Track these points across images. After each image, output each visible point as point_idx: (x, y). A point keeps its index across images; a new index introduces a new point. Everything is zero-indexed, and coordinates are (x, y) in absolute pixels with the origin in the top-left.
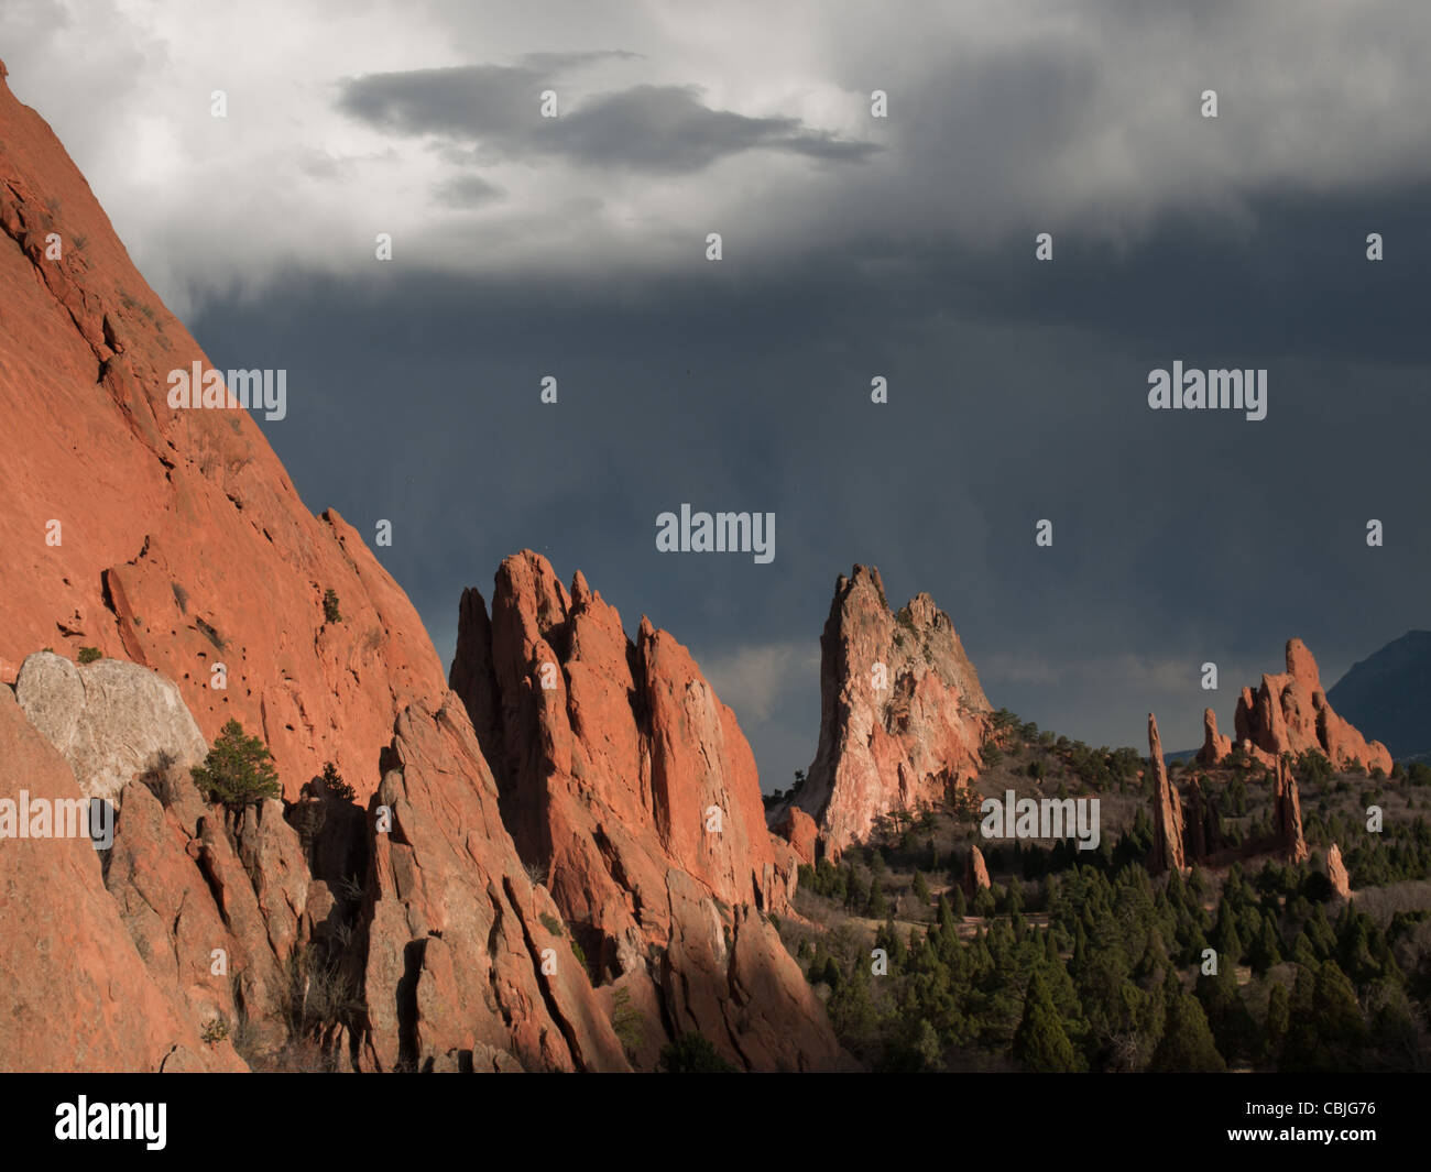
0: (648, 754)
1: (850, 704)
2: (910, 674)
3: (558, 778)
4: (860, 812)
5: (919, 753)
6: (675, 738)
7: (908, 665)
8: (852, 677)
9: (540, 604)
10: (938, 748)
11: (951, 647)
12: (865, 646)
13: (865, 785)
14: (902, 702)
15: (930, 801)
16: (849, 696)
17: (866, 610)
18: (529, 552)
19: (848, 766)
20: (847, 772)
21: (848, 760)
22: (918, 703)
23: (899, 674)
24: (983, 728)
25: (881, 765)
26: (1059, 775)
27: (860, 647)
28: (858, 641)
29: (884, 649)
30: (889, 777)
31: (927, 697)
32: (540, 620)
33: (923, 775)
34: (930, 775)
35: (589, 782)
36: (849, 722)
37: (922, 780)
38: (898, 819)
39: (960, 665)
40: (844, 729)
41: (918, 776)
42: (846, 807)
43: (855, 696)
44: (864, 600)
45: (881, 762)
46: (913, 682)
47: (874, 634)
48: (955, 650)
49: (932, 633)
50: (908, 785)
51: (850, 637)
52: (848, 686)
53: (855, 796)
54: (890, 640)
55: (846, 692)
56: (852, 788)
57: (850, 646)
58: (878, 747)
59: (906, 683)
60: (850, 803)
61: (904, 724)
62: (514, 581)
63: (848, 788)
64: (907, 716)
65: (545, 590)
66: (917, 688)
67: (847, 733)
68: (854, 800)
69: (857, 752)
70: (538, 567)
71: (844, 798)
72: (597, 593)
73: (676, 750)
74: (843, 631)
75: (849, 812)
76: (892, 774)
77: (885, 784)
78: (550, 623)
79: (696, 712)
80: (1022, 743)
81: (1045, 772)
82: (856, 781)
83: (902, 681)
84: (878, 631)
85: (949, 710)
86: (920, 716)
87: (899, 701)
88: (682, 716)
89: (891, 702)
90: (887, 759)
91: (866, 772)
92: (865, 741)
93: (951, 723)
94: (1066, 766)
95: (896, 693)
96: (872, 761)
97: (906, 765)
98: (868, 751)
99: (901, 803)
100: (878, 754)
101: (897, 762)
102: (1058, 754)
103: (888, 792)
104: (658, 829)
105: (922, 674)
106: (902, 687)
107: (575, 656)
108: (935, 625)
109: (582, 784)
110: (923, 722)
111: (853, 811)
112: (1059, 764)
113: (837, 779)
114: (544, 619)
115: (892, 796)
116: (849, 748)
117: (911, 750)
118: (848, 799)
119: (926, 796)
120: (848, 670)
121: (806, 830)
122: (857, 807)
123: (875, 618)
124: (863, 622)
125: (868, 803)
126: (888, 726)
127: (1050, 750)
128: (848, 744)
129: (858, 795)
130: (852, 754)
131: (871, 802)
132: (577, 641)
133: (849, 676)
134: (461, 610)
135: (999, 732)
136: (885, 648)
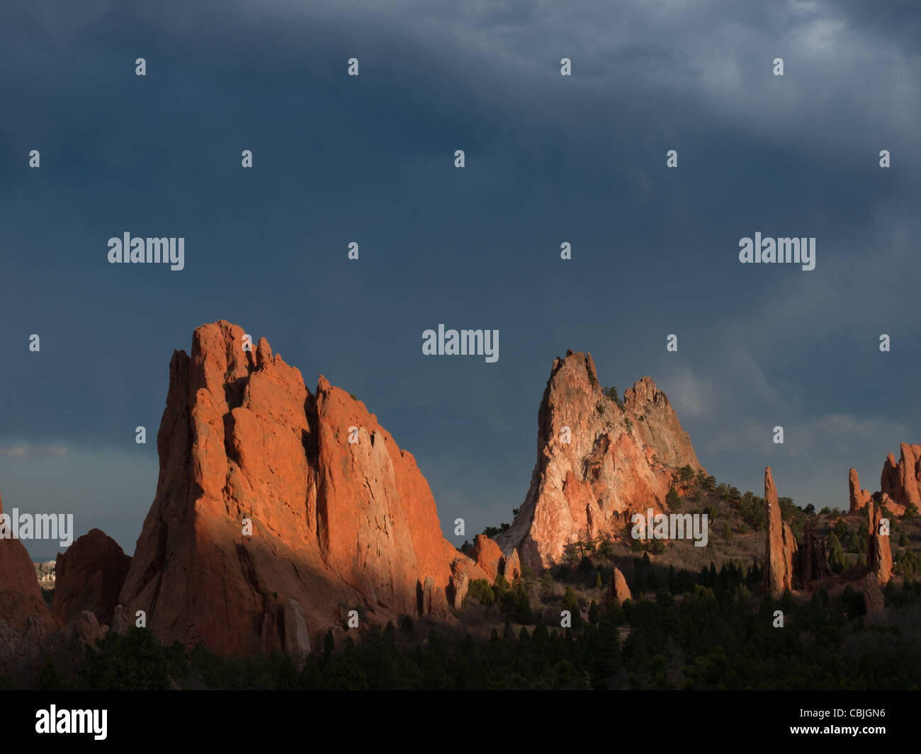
0: (314, 486)
1: (550, 457)
2: (606, 435)
3: (206, 501)
4: (554, 542)
5: (608, 497)
6: (337, 473)
7: (606, 429)
8: (555, 436)
9: (230, 363)
10: (626, 493)
11: (667, 418)
12: (569, 413)
13: (558, 521)
14: (597, 457)
15: (612, 534)
16: (551, 450)
17: (571, 385)
18: (224, 322)
19: (545, 505)
20: (544, 509)
21: (545, 501)
22: (611, 458)
23: (598, 435)
24: (672, 479)
25: (572, 505)
26: (727, 518)
27: (564, 413)
28: (562, 408)
29: (586, 416)
30: (578, 515)
31: (620, 454)
32: (227, 376)
33: (610, 514)
34: (615, 513)
35: (247, 505)
36: (547, 471)
37: (608, 517)
38: (584, 548)
39: (674, 433)
40: (543, 476)
41: (605, 514)
42: (543, 537)
43: (556, 451)
44: (571, 378)
45: (572, 503)
46: (608, 442)
47: (577, 404)
48: (670, 421)
49: (650, 408)
50: (594, 521)
51: (556, 404)
52: (551, 443)
53: (550, 528)
54: (593, 409)
55: (548, 447)
56: (548, 522)
57: (556, 413)
58: (570, 490)
59: (602, 442)
60: (545, 534)
61: (597, 473)
62: (202, 344)
63: (545, 522)
64: (599, 468)
65: (234, 352)
66: (611, 446)
67: (545, 479)
68: (549, 532)
69: (553, 494)
70: (230, 334)
71: (541, 530)
72: (278, 356)
73: (337, 483)
74: (551, 400)
75: (545, 541)
76: (581, 512)
77: (575, 520)
78: (235, 378)
79: (361, 453)
80: (702, 491)
81: (715, 515)
82: (551, 517)
83: (599, 440)
84: (581, 401)
85: (640, 465)
86: (612, 468)
87: (595, 456)
88: (347, 457)
89: (589, 456)
90: (578, 501)
91: (559, 511)
92: (560, 486)
93: (641, 475)
94: (734, 510)
95: (594, 450)
96: (565, 502)
97: (594, 506)
98: (562, 494)
99: (588, 534)
100: (570, 496)
101: (586, 503)
102: (730, 501)
103: (578, 526)
104: (320, 546)
105: (618, 435)
106: (599, 445)
107: (245, 404)
108: (655, 401)
109: (241, 507)
110: (614, 473)
111: (548, 541)
112: (728, 509)
113: (536, 515)
114: (230, 375)
115: (580, 530)
116: (546, 491)
117: (601, 494)
118: (544, 530)
119: (609, 529)
120: (552, 431)
121: (491, 552)
122: (551, 538)
123: (579, 391)
124: (568, 394)
125: (561, 534)
126: (585, 475)
127: (723, 498)
128: (545, 488)
129: (552, 528)
130: (548, 495)
131: (564, 533)
132: (249, 392)
133: (553, 435)
134: (171, 368)
135: (685, 483)
136: (588, 414)
